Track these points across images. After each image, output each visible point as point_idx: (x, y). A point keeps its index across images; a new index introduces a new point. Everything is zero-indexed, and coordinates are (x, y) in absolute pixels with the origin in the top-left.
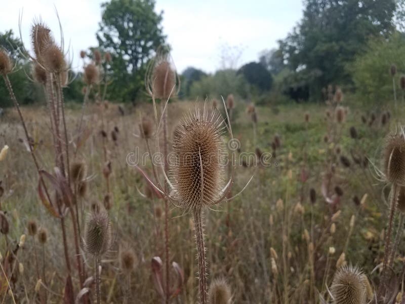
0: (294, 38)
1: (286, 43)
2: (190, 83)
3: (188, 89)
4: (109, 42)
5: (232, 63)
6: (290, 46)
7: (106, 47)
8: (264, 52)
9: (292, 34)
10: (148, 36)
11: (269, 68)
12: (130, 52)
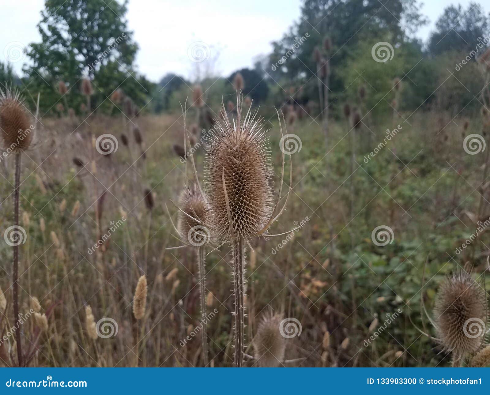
0: (290, 39)
1: (282, 45)
2: (169, 93)
3: (167, 100)
4: (55, 37)
5: (208, 66)
6: (287, 50)
7: (53, 43)
8: (259, 56)
9: (289, 35)
10: (108, 32)
11: (266, 76)
12: (85, 51)
